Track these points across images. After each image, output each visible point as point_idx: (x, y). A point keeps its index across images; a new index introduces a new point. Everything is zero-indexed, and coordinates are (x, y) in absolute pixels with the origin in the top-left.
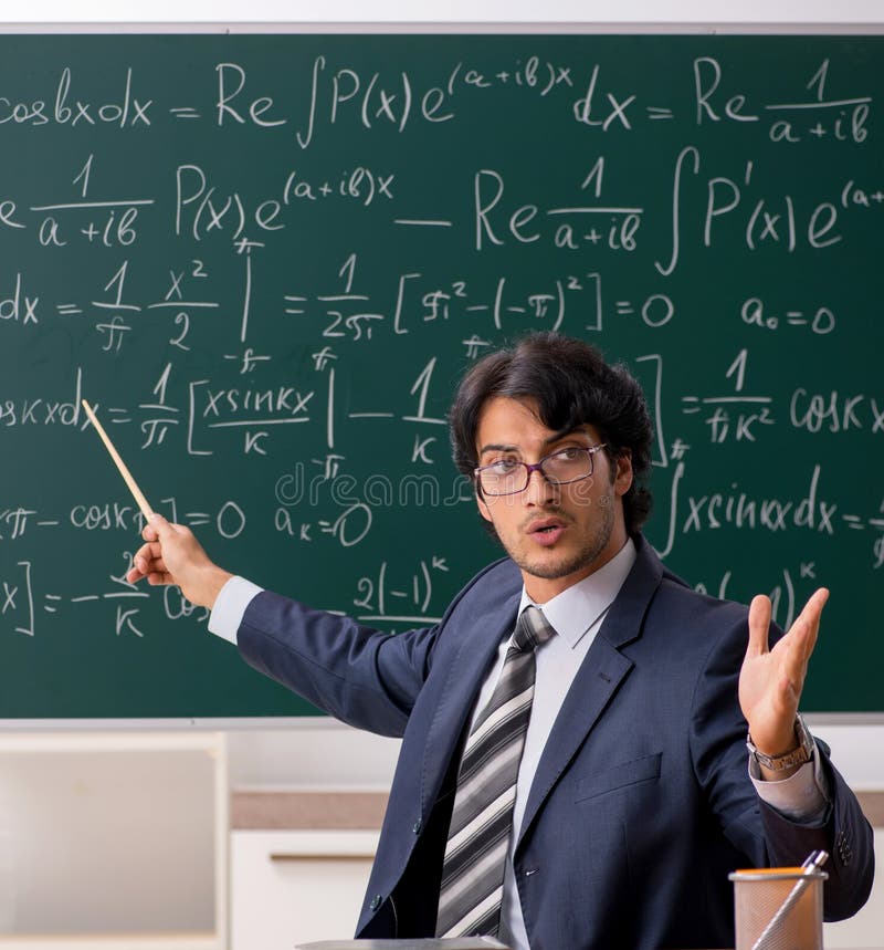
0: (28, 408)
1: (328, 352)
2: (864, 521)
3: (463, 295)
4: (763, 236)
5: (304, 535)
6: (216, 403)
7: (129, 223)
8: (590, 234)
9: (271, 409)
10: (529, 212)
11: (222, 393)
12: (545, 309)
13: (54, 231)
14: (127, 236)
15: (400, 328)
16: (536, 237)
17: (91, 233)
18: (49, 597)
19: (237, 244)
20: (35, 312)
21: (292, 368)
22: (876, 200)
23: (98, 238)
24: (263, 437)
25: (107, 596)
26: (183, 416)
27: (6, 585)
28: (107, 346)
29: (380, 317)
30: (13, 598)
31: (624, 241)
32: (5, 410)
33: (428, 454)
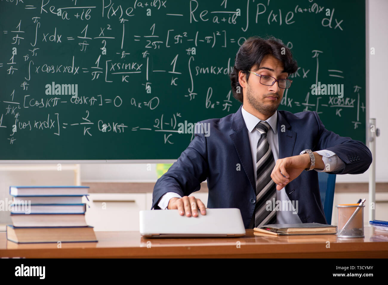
0: (58, 69)
1: (147, 52)
2: (300, 104)
3: (186, 36)
4: (273, 20)
5: (139, 106)
6: (114, 67)
7: (88, 13)
8: (223, 19)
9: (130, 69)
10: (206, 12)
11: (115, 64)
12: (210, 41)
13: (66, 15)
14: (88, 17)
15: (168, 46)
16: (207, 20)
17: (77, 16)
18: (64, 124)
19: (120, 20)
20: (60, 39)
21: (136, 57)
22: (304, 11)
23: (79, 18)
24: (127, 77)
25: (81, 124)
26: (104, 70)
27: (51, 120)
28: (82, 49)
29: (162, 42)
30: (53, 124)
31: (233, 21)
32: (51, 68)
33: (176, 83)
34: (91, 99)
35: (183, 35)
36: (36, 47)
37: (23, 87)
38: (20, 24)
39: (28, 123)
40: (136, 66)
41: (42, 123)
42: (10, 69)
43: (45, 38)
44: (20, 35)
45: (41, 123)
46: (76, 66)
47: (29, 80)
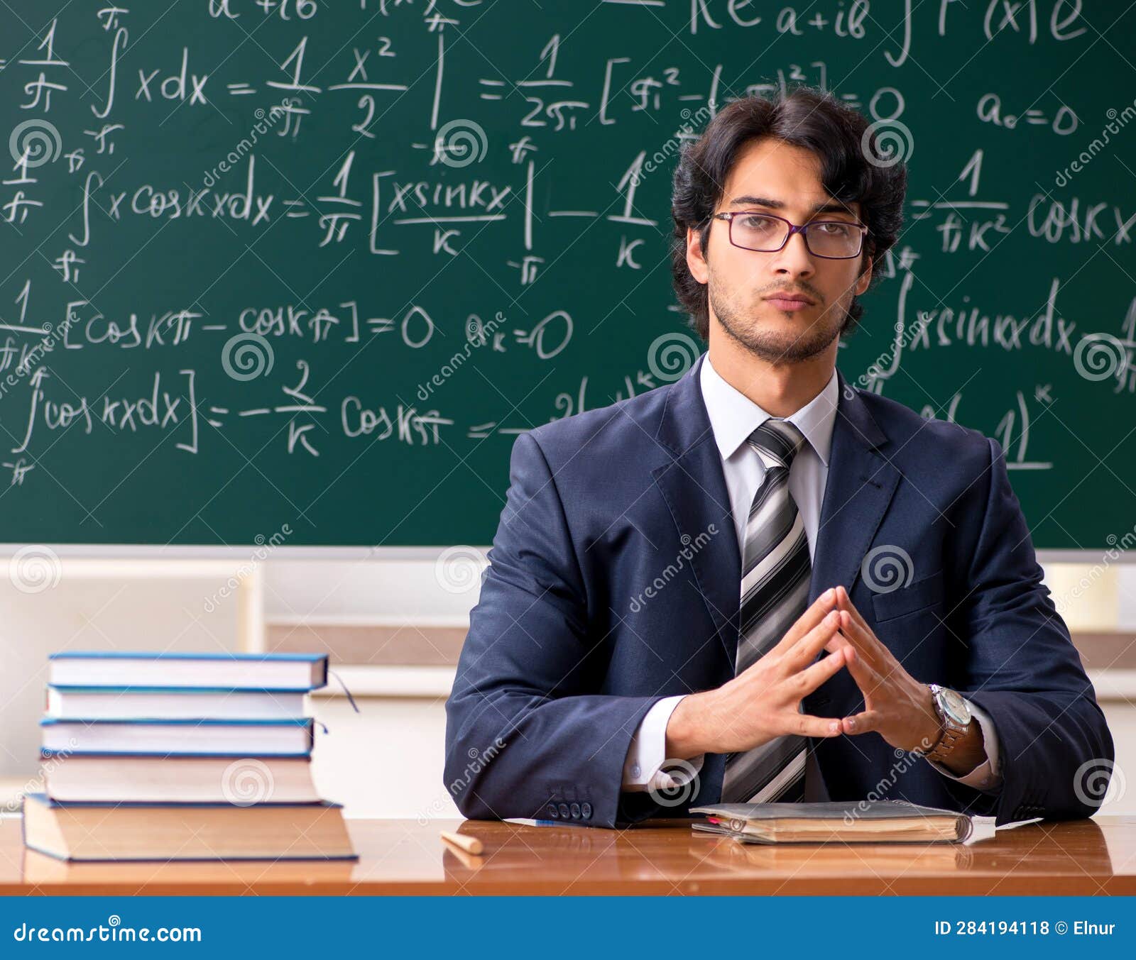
0: (193, 201)
1: (527, 143)
3: (677, 83)
4: (1003, 26)
5: (497, 346)
6: (404, 197)
8: (815, 19)
9: (463, 204)
11: (409, 186)
13: (224, 1)
14: (307, 9)
15: (607, 117)
16: (756, 22)
17: (266, 4)
18: (214, 410)
19: (428, 20)
20: (204, 91)
24: (453, 236)
25: (279, 410)
26: (366, 210)
27: (167, 397)
28: (283, 131)
29: (584, 105)
30: (175, 411)
31: (852, 27)
32: (168, 201)
33: (635, 259)
34: (315, 315)
35: (661, 77)
36: (110, 120)
37: (62, 270)
38: (51, 34)
39: (80, 405)
40: (486, 196)
41: (133, 407)
42: (15, 203)
43: (144, 86)
44: (52, 73)
45: (130, 406)
46: (260, 192)
47: (86, 242)
